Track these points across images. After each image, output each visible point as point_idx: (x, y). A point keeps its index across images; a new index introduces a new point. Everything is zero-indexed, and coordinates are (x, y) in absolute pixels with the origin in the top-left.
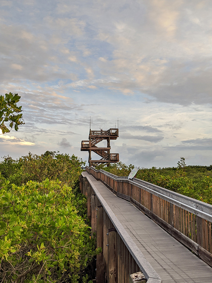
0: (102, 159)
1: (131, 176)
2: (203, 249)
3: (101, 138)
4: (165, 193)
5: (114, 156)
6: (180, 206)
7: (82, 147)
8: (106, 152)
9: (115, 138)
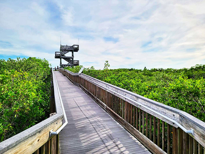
0: (68, 64)
1: (80, 72)
2: (108, 107)
3: (68, 51)
4: (94, 81)
5: (76, 62)
6: (100, 87)
7: (56, 56)
8: (71, 59)
9: (77, 51)
